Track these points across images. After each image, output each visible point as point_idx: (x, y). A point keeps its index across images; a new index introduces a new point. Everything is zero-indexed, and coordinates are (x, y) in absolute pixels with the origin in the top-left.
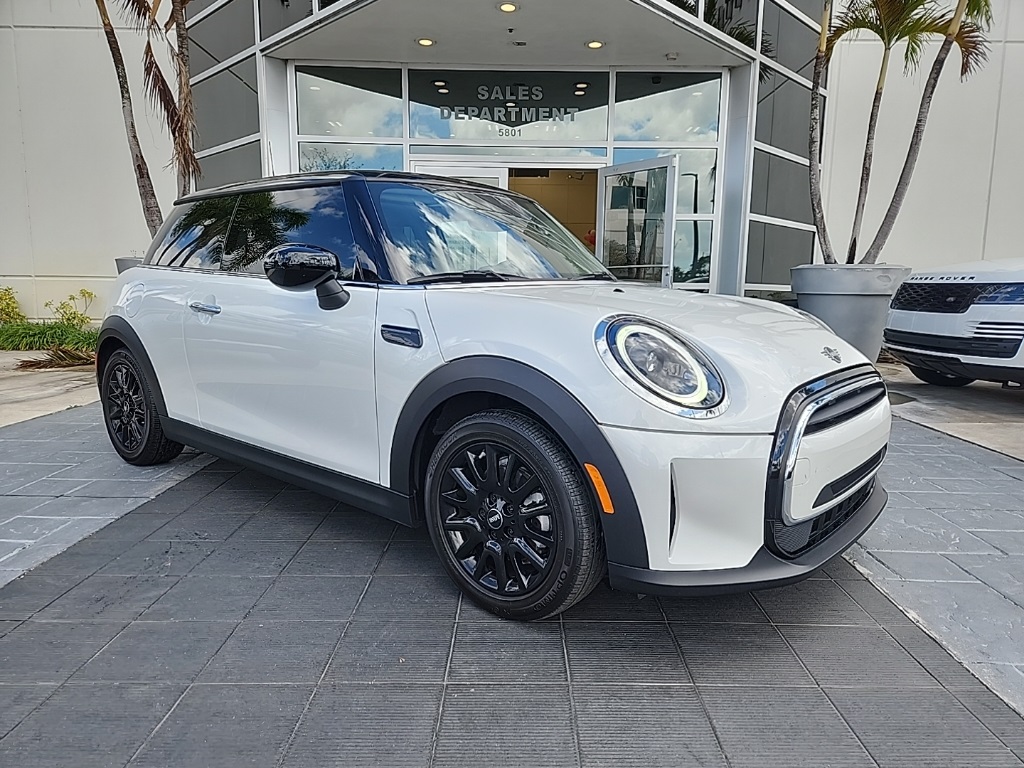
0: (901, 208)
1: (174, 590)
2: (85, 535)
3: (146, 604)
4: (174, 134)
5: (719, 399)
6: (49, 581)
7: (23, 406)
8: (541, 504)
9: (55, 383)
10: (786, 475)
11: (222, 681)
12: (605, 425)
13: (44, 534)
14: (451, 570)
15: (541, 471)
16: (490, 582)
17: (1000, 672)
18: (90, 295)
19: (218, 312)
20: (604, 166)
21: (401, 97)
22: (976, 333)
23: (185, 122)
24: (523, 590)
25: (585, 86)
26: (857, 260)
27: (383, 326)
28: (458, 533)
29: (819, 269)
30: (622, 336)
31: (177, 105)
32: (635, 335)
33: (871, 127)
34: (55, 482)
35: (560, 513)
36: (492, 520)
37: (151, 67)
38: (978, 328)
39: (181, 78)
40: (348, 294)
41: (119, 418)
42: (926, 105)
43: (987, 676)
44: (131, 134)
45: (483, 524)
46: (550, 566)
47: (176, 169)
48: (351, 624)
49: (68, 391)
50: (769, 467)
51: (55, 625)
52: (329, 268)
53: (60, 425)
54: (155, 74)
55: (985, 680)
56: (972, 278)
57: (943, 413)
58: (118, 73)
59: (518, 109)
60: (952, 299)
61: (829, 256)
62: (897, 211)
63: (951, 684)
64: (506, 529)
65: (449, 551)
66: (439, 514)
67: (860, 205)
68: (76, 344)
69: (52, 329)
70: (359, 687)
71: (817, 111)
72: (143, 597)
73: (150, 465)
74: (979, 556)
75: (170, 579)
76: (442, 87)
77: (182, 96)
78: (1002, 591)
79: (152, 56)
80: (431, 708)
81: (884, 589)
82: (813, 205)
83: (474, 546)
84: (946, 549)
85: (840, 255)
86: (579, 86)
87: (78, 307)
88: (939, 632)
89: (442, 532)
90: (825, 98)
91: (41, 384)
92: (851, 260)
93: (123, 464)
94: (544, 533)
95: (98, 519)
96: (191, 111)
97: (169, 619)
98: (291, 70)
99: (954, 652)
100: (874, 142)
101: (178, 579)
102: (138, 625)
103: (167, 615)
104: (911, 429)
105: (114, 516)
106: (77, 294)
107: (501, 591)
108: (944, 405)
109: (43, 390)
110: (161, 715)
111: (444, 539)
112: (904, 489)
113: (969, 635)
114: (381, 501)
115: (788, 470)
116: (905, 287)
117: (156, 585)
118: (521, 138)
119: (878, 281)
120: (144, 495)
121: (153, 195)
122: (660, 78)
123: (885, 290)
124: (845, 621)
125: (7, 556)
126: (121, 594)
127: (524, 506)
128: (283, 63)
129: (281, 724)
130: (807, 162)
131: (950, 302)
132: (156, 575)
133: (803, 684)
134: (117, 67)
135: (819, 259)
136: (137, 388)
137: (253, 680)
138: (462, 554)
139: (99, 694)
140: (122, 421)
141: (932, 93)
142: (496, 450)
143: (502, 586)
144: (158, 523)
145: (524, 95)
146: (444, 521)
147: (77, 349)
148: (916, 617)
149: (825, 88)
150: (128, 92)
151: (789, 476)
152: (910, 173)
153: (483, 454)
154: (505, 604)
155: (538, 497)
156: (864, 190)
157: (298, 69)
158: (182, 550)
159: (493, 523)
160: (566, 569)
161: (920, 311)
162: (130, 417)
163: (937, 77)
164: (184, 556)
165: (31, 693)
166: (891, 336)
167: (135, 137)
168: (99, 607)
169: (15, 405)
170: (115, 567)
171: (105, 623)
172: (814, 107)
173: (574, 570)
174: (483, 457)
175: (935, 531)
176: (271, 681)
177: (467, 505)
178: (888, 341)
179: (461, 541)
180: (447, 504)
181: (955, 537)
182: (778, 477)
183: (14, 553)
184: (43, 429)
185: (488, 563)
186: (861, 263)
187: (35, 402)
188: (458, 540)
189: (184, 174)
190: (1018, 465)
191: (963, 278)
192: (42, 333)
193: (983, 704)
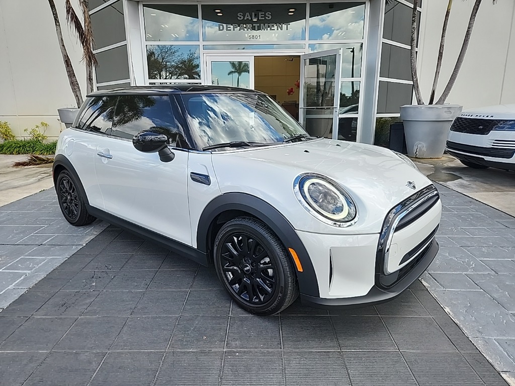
0: (458, 74)
1: (97, 299)
2: (54, 267)
3: (85, 307)
4: (83, 45)
5: (354, 216)
6: (39, 294)
7: (19, 190)
8: (269, 263)
9: (32, 176)
10: (386, 251)
11: (122, 350)
12: (299, 230)
13: (35, 267)
14: (227, 290)
15: (269, 249)
16: (246, 297)
17: (486, 342)
18: (46, 125)
19: (111, 158)
20: (304, 54)
21: (198, 18)
22: (493, 145)
23: (88, 38)
24: (260, 302)
25: (294, 10)
26: (434, 102)
27: (191, 173)
28: (230, 273)
29: (415, 108)
30: (307, 185)
31: (84, 29)
32: (313, 184)
33: (444, 30)
34: (38, 236)
35: (278, 269)
36: (246, 269)
37: (69, 10)
38: (494, 143)
39: (85, 15)
40: (174, 154)
41: (66, 202)
42: (473, 20)
43: (480, 345)
44: (61, 44)
45: (242, 270)
46: (273, 292)
47: (85, 63)
48: (180, 317)
49: (39, 180)
50: (378, 246)
51: (44, 319)
52: (164, 141)
53: (37, 202)
54: (72, 14)
55: (479, 347)
56: (492, 116)
57: (474, 186)
58: (53, 12)
59: (259, 25)
60: (481, 127)
61: (420, 100)
62: (456, 76)
63: (462, 350)
64: (252, 274)
65: (226, 281)
66: (220, 264)
67: (437, 73)
68: (41, 151)
69: (29, 143)
70: (185, 353)
71: (415, 24)
72: (84, 303)
73: (82, 226)
74: (484, 275)
75: (96, 292)
76: (219, 13)
77: (86, 24)
78: (492, 295)
79: (70, 4)
80: (217, 363)
81: (435, 295)
82: (412, 74)
83: (237, 279)
84: (467, 272)
85: (426, 100)
86: (290, 10)
87: (41, 131)
88: (459, 320)
89: (222, 272)
90: (420, 12)
91: (26, 176)
92: (431, 103)
93: (70, 226)
94: (270, 277)
95: (58, 258)
96: (91, 32)
97: (96, 315)
98: (141, 7)
99: (465, 331)
100: (445, 38)
101: (99, 292)
102: (81, 319)
103: (95, 313)
104: (457, 197)
105: (67, 256)
106: (39, 125)
107: (250, 301)
108: (475, 181)
109: (27, 180)
110: (95, 368)
111: (224, 276)
112: (449, 235)
113: (474, 321)
114: (193, 254)
115: (387, 247)
116: (458, 119)
117: (89, 296)
118: (260, 40)
119: (445, 113)
120: (80, 243)
121: (74, 75)
122: (333, 5)
123: (449, 118)
124: (415, 314)
125: (19, 280)
126: (74, 301)
127: (261, 264)
128: (136, 3)
129: (150, 373)
130: (409, 48)
131: (480, 129)
132: (89, 291)
133: (392, 349)
134: (52, 9)
135: (415, 102)
136: (74, 190)
137: (136, 350)
138: (232, 283)
139: (67, 357)
140: (67, 204)
141: (476, 13)
142: (247, 237)
143: (251, 299)
144: (88, 260)
145: (262, 17)
146: (223, 267)
147: (42, 153)
148: (449, 311)
149: (421, 7)
150: (58, 22)
151: (388, 251)
152: (463, 56)
153: (241, 238)
154: (253, 308)
155: (267, 260)
156: (439, 64)
157: (144, 6)
158: (100, 276)
159: (246, 271)
160: (280, 295)
161: (465, 132)
162: (71, 203)
163: (479, 4)
164: (101, 279)
165: (36, 357)
166: (450, 145)
167: (63, 45)
168: (64, 308)
169: (15, 190)
170: (70, 286)
171: (67, 318)
172: (414, 21)
173: (285, 295)
174: (241, 239)
175: (463, 260)
176: (145, 350)
177: (233, 261)
178: (449, 147)
179: (232, 276)
180: (224, 260)
181: (473, 264)
182: (382, 251)
183: (22, 278)
184: (29, 205)
185: (244, 288)
186: (436, 104)
187: (24, 187)
188: (230, 276)
189: (89, 64)
190: (509, 218)
191: (487, 116)
192: (24, 145)
193: (476, 361)
